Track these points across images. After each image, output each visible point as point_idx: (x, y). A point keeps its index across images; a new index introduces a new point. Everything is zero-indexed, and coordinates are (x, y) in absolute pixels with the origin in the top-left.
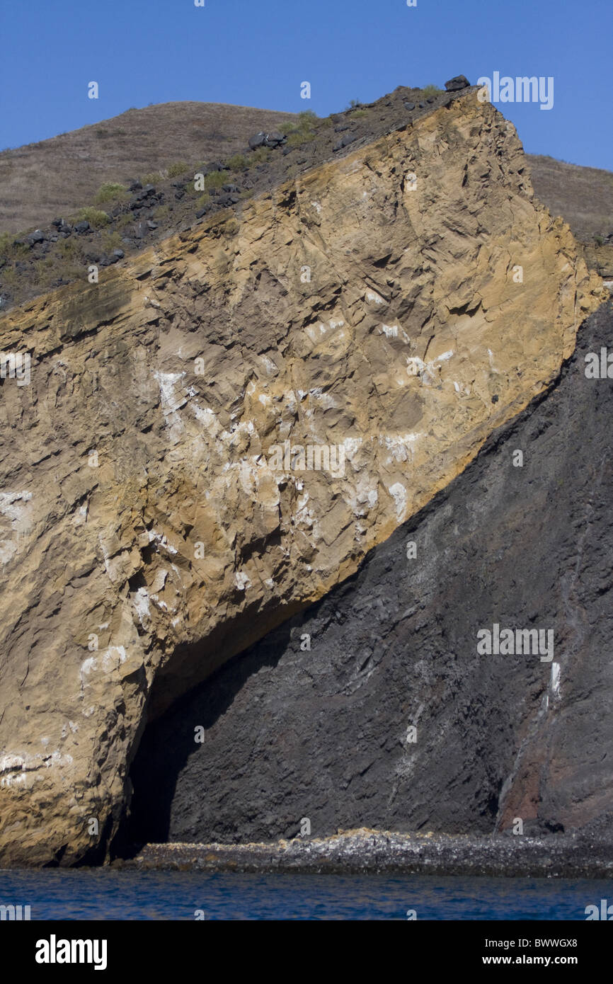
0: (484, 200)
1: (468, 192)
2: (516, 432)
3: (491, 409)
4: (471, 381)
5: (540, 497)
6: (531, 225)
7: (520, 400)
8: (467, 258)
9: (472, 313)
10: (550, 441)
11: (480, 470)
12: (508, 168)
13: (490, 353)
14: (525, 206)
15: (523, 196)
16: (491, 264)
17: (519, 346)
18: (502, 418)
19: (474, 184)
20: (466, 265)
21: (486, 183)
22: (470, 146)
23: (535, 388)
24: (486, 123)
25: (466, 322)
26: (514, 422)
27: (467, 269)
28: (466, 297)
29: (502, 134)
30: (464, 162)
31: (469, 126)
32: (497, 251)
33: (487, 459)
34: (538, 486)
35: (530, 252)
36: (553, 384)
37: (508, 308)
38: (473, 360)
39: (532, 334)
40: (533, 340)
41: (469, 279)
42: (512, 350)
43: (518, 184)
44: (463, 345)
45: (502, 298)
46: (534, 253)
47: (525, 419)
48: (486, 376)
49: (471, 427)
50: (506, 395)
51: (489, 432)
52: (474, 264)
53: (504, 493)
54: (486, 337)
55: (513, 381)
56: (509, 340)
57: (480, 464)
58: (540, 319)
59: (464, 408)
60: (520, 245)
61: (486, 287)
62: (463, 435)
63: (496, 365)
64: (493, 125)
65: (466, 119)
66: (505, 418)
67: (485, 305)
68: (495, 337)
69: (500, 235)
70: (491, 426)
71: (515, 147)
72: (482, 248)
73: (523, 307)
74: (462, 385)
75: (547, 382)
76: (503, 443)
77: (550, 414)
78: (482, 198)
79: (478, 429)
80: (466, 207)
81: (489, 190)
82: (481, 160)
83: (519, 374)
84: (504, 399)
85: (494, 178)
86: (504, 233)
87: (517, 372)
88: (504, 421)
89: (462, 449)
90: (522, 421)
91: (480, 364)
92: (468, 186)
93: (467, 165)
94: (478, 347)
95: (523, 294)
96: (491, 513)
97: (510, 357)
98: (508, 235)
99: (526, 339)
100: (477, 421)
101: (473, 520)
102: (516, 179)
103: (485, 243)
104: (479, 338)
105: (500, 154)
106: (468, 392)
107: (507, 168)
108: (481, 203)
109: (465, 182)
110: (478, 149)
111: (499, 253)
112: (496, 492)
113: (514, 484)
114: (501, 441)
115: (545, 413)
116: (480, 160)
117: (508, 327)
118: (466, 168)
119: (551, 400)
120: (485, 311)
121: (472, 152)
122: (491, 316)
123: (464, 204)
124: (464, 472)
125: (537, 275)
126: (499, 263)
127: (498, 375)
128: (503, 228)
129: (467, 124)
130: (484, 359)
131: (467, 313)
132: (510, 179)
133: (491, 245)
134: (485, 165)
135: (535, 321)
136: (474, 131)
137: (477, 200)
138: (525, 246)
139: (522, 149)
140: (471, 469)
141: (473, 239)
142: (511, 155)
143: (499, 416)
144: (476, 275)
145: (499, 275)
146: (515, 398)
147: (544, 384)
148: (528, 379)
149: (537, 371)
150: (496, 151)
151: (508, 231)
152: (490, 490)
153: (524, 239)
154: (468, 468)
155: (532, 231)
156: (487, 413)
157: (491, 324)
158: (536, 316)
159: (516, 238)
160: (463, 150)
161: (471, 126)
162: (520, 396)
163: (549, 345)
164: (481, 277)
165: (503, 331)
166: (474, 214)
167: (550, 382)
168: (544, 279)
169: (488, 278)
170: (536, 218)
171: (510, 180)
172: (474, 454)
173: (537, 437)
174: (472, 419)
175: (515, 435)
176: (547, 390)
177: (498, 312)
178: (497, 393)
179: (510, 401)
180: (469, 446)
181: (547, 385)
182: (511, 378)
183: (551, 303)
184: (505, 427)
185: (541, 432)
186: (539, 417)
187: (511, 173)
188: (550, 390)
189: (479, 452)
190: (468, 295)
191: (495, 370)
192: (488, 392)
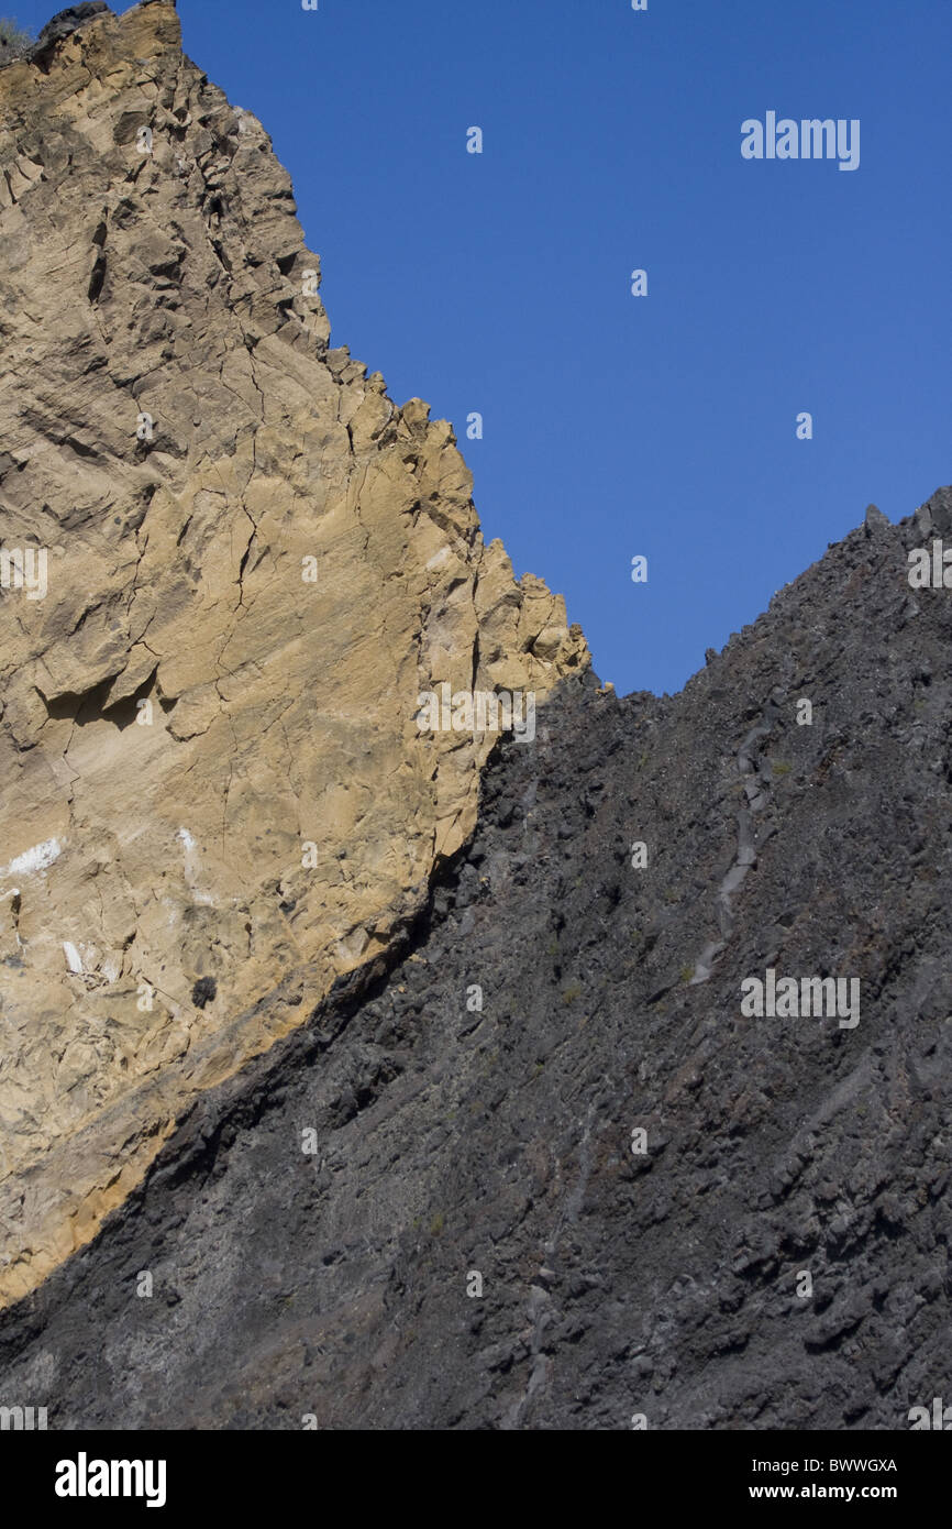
0: (163, 346)
1: (109, 319)
2: (279, 1103)
3: (189, 1025)
4: (122, 939)
5: (362, 1301)
6: (322, 425)
7: (292, 990)
8: (108, 527)
9: (124, 713)
10: (396, 1122)
11: (153, 1232)
12: (243, 250)
13: (188, 841)
14: (301, 369)
15: (295, 338)
16: (189, 548)
17: (283, 811)
18: (230, 1056)
19: (129, 293)
20: (105, 552)
21: (171, 294)
22: (114, 168)
23: (341, 949)
24: (168, 105)
25: (102, 746)
26: (270, 1065)
27: (105, 566)
28: (102, 660)
29: (222, 146)
30: (95, 215)
31: (111, 110)
32: (208, 508)
33: (179, 1199)
34: (354, 1272)
35: (320, 511)
36: (403, 934)
37: (244, 692)
38: (127, 869)
39: (331, 769)
40: (335, 793)
41: (114, 598)
42: (260, 828)
43: (276, 298)
44: (96, 822)
45: (226, 658)
46: (333, 513)
47: (311, 1057)
48: (174, 915)
49: (123, 1088)
50: (242, 979)
51: (183, 1103)
52: (130, 549)
53: (236, 1300)
54: (171, 790)
55: (265, 927)
56: (250, 797)
57: (153, 1214)
58: (355, 722)
59: (96, 1024)
60: (287, 488)
61: (171, 627)
62: (96, 1114)
63: (207, 881)
64: (196, 114)
65: (100, 91)
66: (240, 1056)
67: (168, 683)
68: (203, 788)
69: (218, 455)
70: (194, 1083)
71: (266, 187)
72: (158, 497)
73: (297, 684)
74: (92, 952)
75: (383, 925)
76: (233, 1139)
77: (396, 1036)
78: (158, 337)
79: (145, 1092)
80: (101, 362)
81: (181, 319)
82: (155, 218)
83: (286, 907)
84: (237, 990)
85: (195, 281)
86: (230, 447)
87: (280, 899)
88: (237, 1066)
89: (91, 1162)
90: (297, 1066)
91: (153, 881)
92: (110, 299)
93: (103, 227)
94: (146, 826)
95: (296, 645)
96: (192, 1369)
97: (257, 851)
98: (244, 456)
99: (307, 791)
100: (140, 1066)
101: (128, 1400)
102: (269, 282)
103: (167, 482)
104: (150, 793)
105: (216, 207)
106: (110, 973)
107: (238, 251)
108: (154, 354)
109: (98, 287)
110: (144, 184)
111: (214, 512)
112: (207, 1301)
113: (272, 1268)
114: (224, 1137)
115: (378, 1034)
116: (148, 216)
117: (249, 750)
118: (100, 236)
119: (395, 992)
120: (168, 704)
121: (122, 189)
122: (189, 718)
123: (98, 350)
124: (97, 1242)
125: (349, 581)
126: (213, 546)
127: (213, 913)
128: (226, 432)
129: (105, 105)
130: (166, 863)
131: (109, 715)
132: (250, 283)
133: (189, 489)
134: (165, 234)
135: (338, 729)
136: (125, 129)
137: (141, 345)
138: (302, 493)
139: (289, 196)
140: (126, 1231)
141: (124, 467)
142: (254, 205)
143: (219, 1050)
144: (136, 584)
145: (216, 582)
146: (272, 984)
147: (372, 933)
148: (318, 921)
149: (345, 892)
150: (202, 198)
151: (245, 443)
152: (190, 1298)
153: (298, 467)
154: (112, 1227)
155: (325, 442)
156: (177, 1039)
157: (189, 747)
158: (344, 712)
159: (272, 466)
160: (91, 182)
161: (120, 107)
162: (289, 977)
163: (389, 803)
164: (154, 593)
165: (232, 768)
166: (131, 386)
167: (395, 928)
168: (367, 591)
169: (178, 598)
170: (340, 404)
171: (251, 285)
172: (134, 1176)
173: (352, 1115)
174: (124, 1061)
175: (275, 1113)
176: (382, 957)
177: (212, 705)
178: (210, 972)
179: (257, 995)
180: (113, 1150)
181: (382, 938)
182: (258, 919)
183: (392, 670)
184: (239, 1084)
185: (365, 1098)
186: (359, 1046)
187: (253, 262)
188: (395, 958)
189: (152, 1170)
190: (111, 649)
191: (203, 898)
192: (179, 970)
